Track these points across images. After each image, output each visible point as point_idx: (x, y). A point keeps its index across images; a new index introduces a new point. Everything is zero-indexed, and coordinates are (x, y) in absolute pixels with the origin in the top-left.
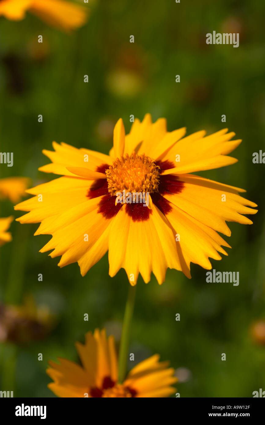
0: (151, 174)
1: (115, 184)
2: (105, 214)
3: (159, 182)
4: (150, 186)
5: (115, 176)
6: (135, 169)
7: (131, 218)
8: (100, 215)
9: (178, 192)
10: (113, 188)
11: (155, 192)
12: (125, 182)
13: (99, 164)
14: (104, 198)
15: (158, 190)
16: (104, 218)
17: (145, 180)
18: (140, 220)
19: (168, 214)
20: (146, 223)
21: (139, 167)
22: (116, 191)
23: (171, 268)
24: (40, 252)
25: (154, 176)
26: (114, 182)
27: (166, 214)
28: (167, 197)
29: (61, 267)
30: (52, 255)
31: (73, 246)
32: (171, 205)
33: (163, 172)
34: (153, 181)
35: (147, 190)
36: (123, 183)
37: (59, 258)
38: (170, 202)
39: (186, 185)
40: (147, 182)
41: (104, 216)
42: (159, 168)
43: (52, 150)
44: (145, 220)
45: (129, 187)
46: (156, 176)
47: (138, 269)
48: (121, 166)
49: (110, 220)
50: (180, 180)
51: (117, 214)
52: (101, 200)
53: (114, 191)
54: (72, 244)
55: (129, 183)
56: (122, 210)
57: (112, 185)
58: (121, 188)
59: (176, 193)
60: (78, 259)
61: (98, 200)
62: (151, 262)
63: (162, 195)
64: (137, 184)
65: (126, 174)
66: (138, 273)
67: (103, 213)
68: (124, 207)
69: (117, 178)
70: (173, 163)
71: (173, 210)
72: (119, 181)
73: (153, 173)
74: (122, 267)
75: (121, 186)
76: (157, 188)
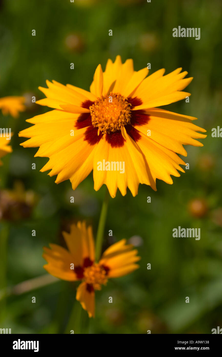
0: (125, 111)
1: (97, 118)
2: (89, 142)
3: (131, 117)
4: (124, 120)
5: (97, 112)
6: (112, 106)
7: (110, 145)
8: (86, 142)
9: (145, 124)
10: (96, 121)
11: (128, 124)
12: (105, 117)
13: (83, 100)
14: (88, 129)
15: (130, 123)
16: (89, 145)
17: (121, 115)
18: (117, 147)
19: (138, 141)
20: (121, 148)
21: (115, 104)
22: (98, 123)
23: (142, 183)
24: (41, 172)
25: (127, 112)
26: (96, 117)
27: (137, 141)
28: (137, 127)
29: (57, 184)
30: (51, 174)
31: (66, 167)
32: (140, 134)
33: (134, 108)
34: (127, 116)
35: (122, 123)
36: (104, 118)
37: (55, 176)
38: (140, 132)
39: (151, 117)
40: (122, 117)
41: (89, 143)
42: (131, 105)
43: (46, 87)
44: (121, 147)
45: (109, 121)
46: (129, 112)
47: (117, 185)
48: (101, 104)
49: (94, 146)
50: (146, 113)
51: (99, 141)
52: (87, 131)
53: (97, 124)
54: (66, 165)
55: (108, 118)
56: (103, 139)
57: (95, 119)
58: (102, 121)
59: (144, 124)
60: (70, 177)
61: (84, 130)
62: (127, 180)
63: (133, 126)
64: (115, 118)
65: (106, 111)
66: (117, 188)
67: (88, 140)
68: (104, 136)
69: (99, 114)
70: (141, 100)
71: (142, 138)
72: (100, 116)
73: (127, 109)
74: (104, 183)
75: (102, 120)
76: (129, 121)
